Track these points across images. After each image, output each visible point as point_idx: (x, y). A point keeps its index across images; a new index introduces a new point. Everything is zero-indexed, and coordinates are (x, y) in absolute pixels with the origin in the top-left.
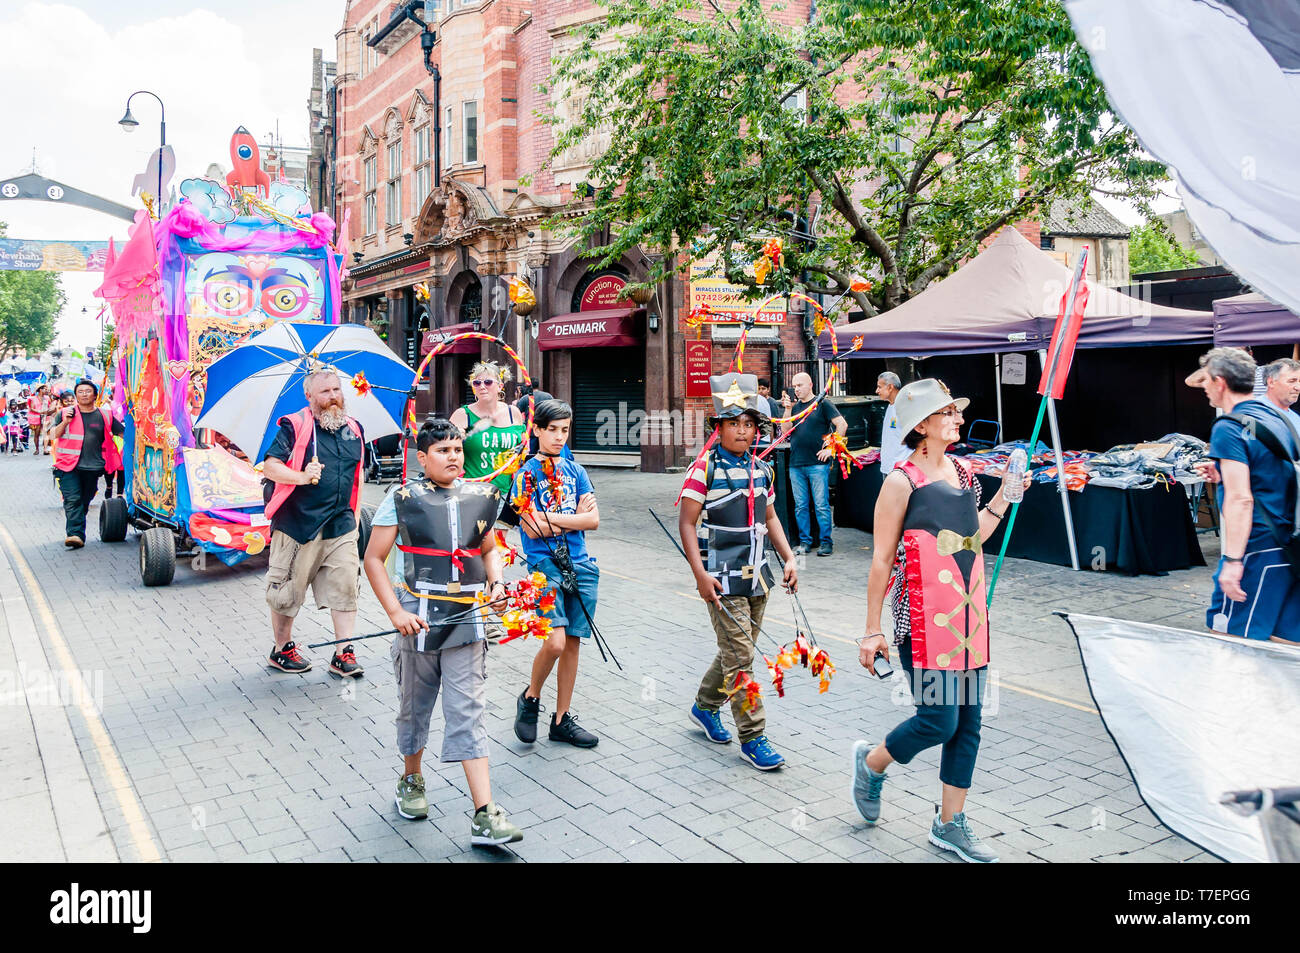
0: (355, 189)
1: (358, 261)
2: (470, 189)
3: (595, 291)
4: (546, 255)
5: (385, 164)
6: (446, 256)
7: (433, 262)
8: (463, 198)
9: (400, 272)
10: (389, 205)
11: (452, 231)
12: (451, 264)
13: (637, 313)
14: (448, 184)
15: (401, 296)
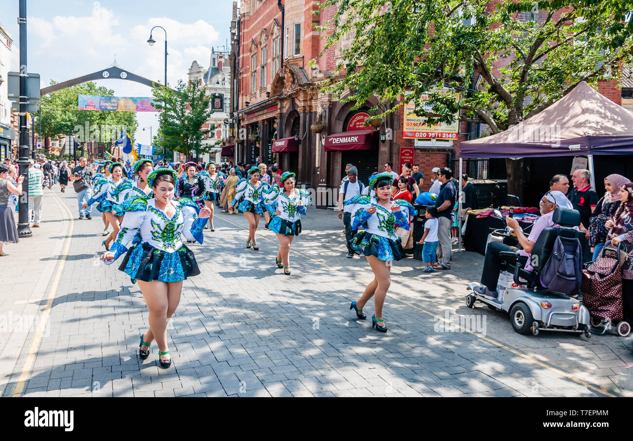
0: (246, 71)
1: (247, 106)
2: (296, 69)
3: (355, 121)
4: (330, 102)
5: (260, 57)
6: (285, 103)
7: (279, 107)
8: (292, 74)
9: (265, 111)
10: (261, 78)
11: (288, 91)
12: (287, 107)
13: (375, 133)
14: (286, 66)
15: (266, 123)
